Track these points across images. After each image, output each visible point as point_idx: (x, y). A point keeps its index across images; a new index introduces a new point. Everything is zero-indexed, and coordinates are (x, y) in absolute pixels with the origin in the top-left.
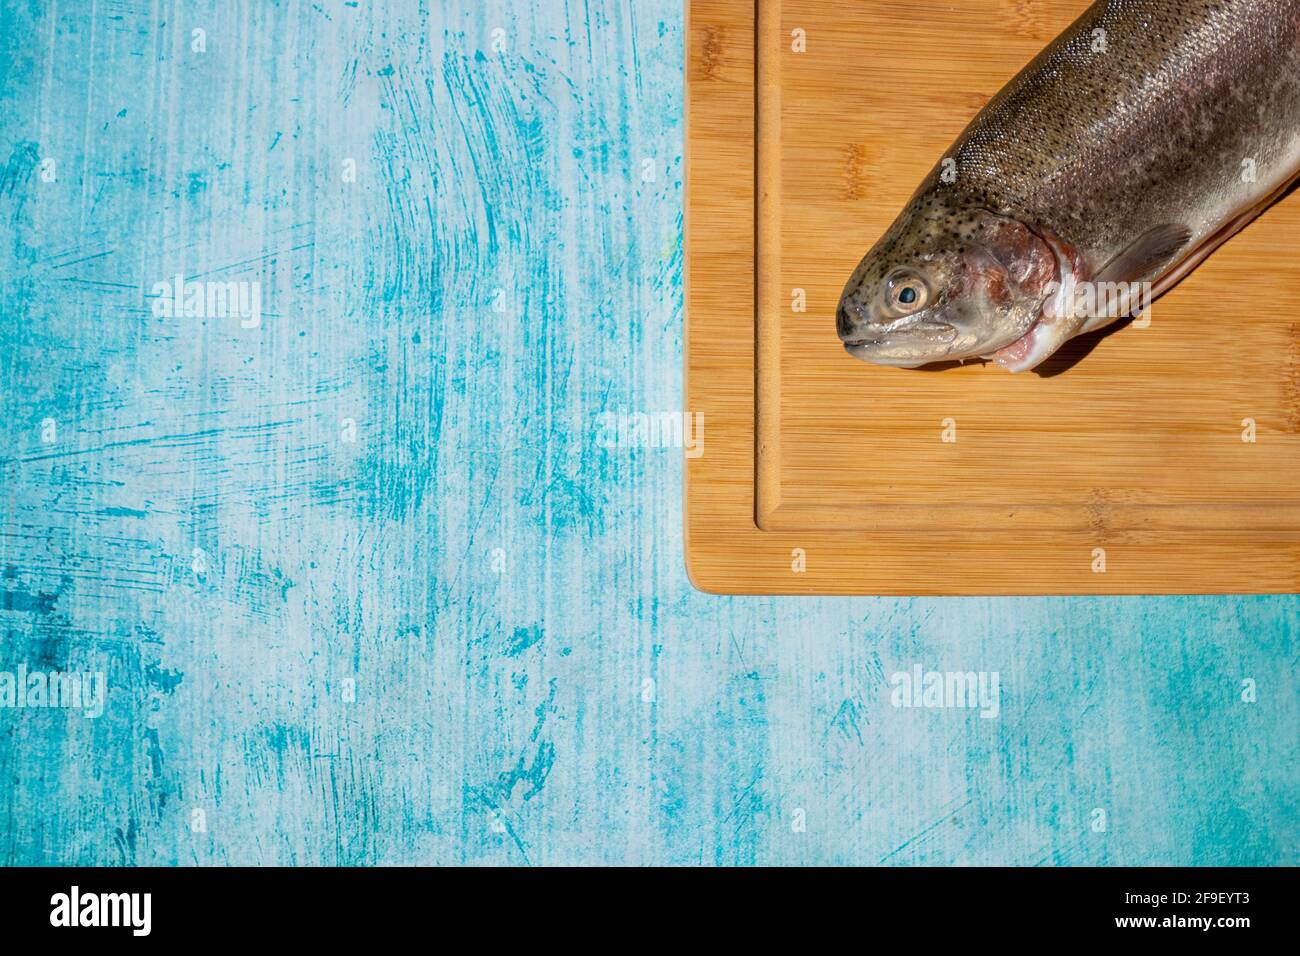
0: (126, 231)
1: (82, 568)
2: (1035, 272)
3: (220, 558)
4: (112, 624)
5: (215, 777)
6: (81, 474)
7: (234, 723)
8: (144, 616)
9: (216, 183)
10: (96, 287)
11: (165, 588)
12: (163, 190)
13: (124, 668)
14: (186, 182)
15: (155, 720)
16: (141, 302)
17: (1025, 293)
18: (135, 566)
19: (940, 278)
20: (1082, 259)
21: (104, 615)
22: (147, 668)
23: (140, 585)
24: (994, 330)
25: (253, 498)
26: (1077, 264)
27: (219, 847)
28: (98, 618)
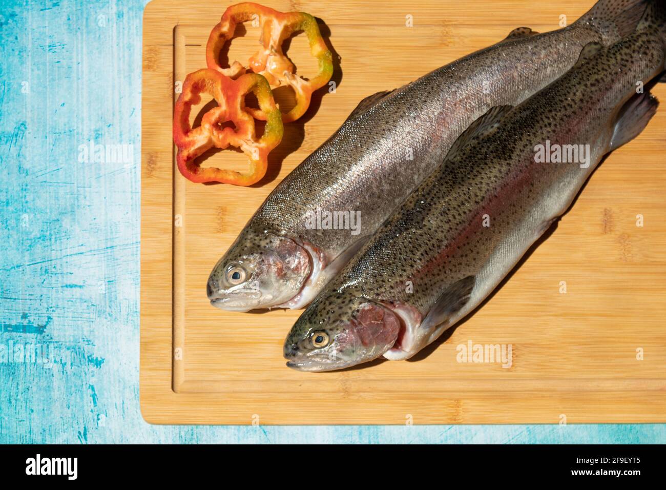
0: (67, 158)
1: (56, 312)
2: (299, 263)
3: (118, 305)
4: (71, 337)
5: (121, 405)
6: (53, 270)
7: (129, 381)
8: (85, 333)
9: (107, 134)
10: (56, 184)
11: (94, 320)
12: (83, 138)
13: (77, 358)
14: (93, 134)
15: (93, 381)
16: (76, 190)
17: (295, 274)
18: (80, 311)
19: (252, 266)
20: (324, 254)
21: (67, 334)
22: (88, 357)
23: (82, 319)
24: (281, 292)
25: (131, 276)
26: (321, 256)
27: (125, 438)
28: (65, 335)
